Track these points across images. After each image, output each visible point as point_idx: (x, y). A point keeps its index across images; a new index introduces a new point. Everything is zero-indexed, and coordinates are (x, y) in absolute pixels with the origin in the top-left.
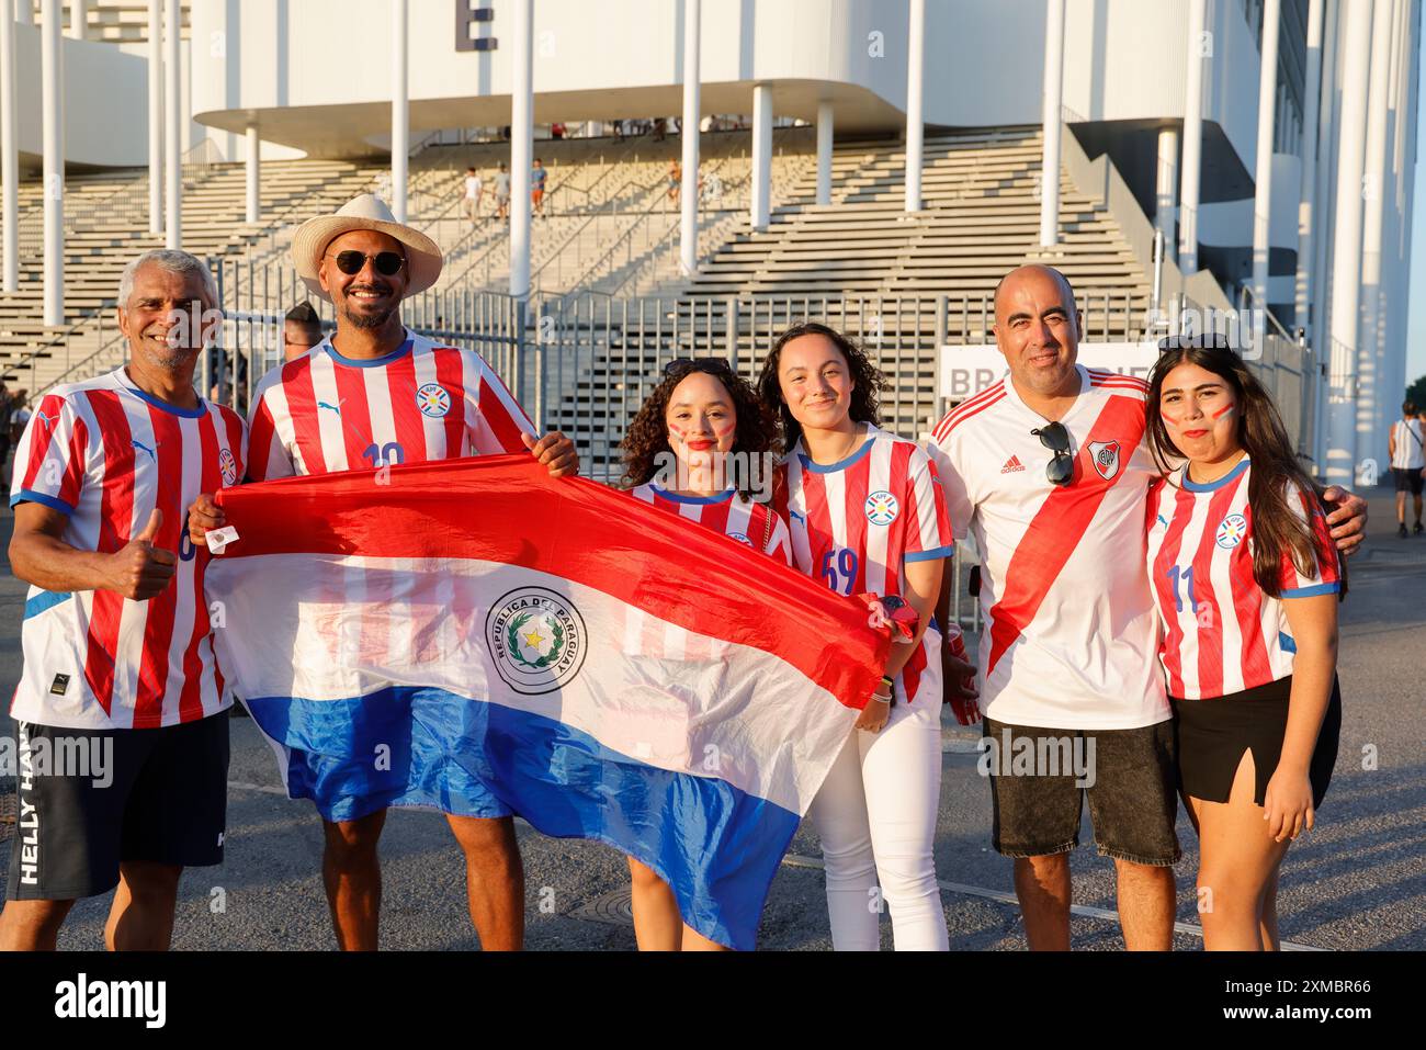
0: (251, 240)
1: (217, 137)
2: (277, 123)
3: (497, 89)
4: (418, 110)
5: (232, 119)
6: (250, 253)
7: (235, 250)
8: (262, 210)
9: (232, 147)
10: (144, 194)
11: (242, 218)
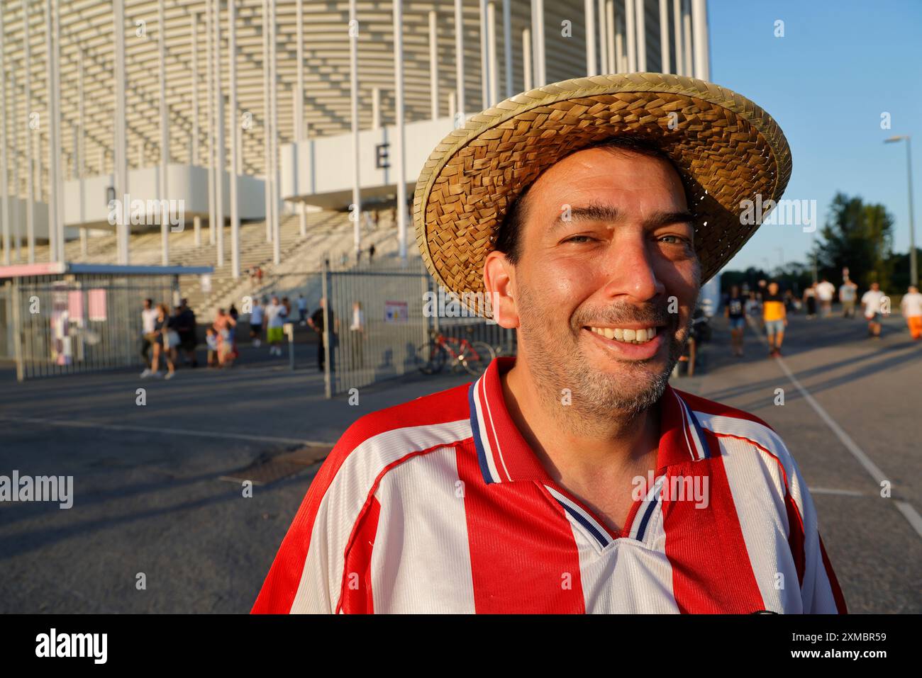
0: (303, 242)
1: (289, 205)
2: (312, 199)
3: (392, 181)
4: (363, 192)
5: (295, 199)
6: (304, 246)
7: (298, 246)
8: (308, 230)
9: (294, 208)
10: (265, 228)
11: (299, 234)
